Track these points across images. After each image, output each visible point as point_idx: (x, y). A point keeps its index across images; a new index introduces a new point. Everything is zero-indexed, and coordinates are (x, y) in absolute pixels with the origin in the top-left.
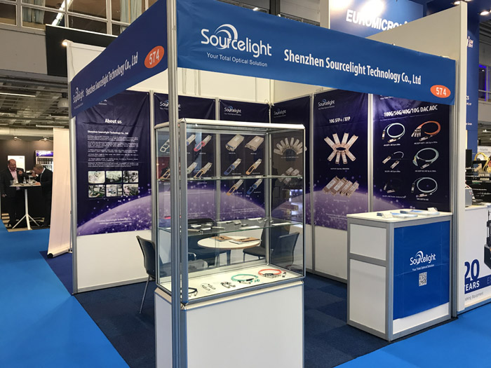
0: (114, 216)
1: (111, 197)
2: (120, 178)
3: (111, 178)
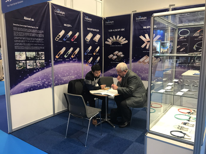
0: (32, 81)
1: (30, 69)
2: (34, 57)
3: (29, 56)
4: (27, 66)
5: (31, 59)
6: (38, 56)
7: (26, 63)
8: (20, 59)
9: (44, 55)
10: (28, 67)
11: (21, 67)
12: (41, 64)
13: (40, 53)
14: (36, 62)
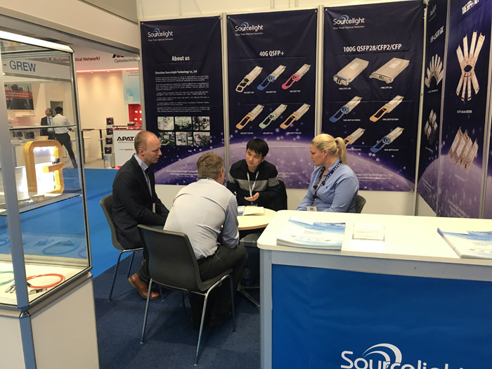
0: (185, 168)
1: (181, 146)
2: (189, 125)
3: (181, 124)
4: (177, 142)
5: (184, 129)
6: (197, 124)
7: (175, 135)
8: (166, 129)
9: (208, 123)
10: (179, 143)
11: (167, 142)
12: (204, 139)
13: (201, 118)
14: (192, 136)
